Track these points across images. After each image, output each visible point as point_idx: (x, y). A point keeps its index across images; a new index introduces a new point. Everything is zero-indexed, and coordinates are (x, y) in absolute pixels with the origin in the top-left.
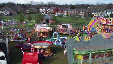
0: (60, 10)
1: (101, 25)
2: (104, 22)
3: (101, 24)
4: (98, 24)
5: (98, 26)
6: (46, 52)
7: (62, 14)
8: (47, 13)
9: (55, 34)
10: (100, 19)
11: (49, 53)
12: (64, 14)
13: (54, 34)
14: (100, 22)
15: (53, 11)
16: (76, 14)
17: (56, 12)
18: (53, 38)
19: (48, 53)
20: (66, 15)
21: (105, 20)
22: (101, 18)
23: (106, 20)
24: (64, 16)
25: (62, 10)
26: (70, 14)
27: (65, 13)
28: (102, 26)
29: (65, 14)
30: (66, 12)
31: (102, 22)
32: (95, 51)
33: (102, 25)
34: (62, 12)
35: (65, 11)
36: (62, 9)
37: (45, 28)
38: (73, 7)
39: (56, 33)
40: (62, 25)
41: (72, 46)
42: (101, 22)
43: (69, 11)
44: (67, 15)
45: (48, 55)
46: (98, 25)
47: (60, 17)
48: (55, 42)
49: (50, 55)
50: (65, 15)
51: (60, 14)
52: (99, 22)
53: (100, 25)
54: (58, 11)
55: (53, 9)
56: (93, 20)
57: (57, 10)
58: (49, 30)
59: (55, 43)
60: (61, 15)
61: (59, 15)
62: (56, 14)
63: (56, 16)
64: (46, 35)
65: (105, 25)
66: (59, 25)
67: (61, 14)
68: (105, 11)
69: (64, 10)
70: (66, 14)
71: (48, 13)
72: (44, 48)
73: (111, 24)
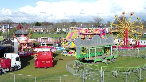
0: (23, 27)
1: (81, 35)
2: (84, 32)
10: (79, 30)
15: (16, 28)
17: (19, 29)
21: (84, 30)
22: (81, 29)
26: (36, 31)
30: (31, 29)
31: (82, 33)
38: (37, 24)
46: (78, 35)
52: (79, 33)
54: (21, 28)
55: (16, 26)
56: (71, 32)
65: (85, 34)
69: (29, 27)
73: (91, 33)
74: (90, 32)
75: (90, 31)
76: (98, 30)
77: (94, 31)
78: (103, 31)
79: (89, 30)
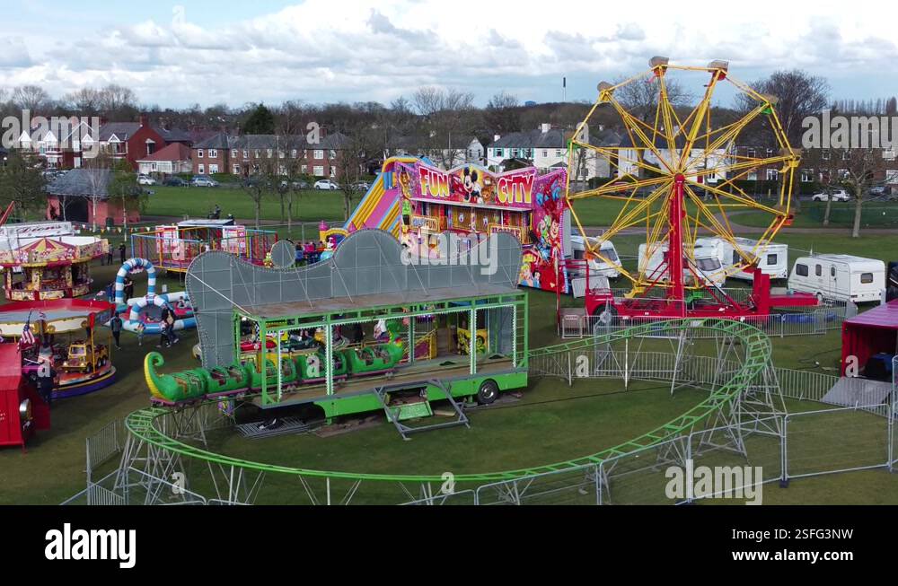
0: (168, 143)
1: (425, 214)
2: (440, 192)
3: (425, 203)
4: (410, 208)
5: (407, 220)
6: (74, 361)
7: (185, 170)
8: (77, 161)
9: (135, 272)
10: (415, 176)
11: (89, 365)
12: (201, 166)
13: (122, 272)
14: (418, 191)
15: (120, 147)
16: (282, 171)
17: (144, 157)
18: (118, 300)
19: (82, 365)
20: (215, 176)
21: (442, 180)
22: (424, 172)
23: (449, 180)
24: (197, 181)
25: (183, 142)
26: (246, 167)
27: (207, 162)
28: (432, 215)
29: (207, 168)
30: (213, 153)
31: (429, 196)
32: (354, 315)
33: (428, 211)
34: (182, 158)
35: (206, 149)
36: (187, 135)
37: (60, 243)
38: (260, 120)
39: (138, 266)
40: (181, 224)
41: (226, 293)
42: (424, 193)
43: (236, 146)
44: (224, 176)
45: (88, 377)
46: (405, 213)
47: (171, 189)
48: (133, 314)
49: (97, 376)
50: (207, 176)
51: (170, 171)
52: (415, 196)
53: (419, 213)
54: (154, 148)
55: (119, 136)
56: (382, 192)
57: (149, 141)
58: (90, 252)
59: (132, 322)
60: (182, 175)
61: (166, 175)
62: (145, 169)
63: (143, 181)
64: (70, 284)
65: (446, 207)
66: (158, 228)
67: (178, 169)
68: (476, 146)
69: (201, 139)
70: (214, 168)
71: (84, 164)
72: (61, 334)
73: (480, 203)
74: (475, 194)
75: (477, 187)
76: (518, 180)
77: (496, 190)
78: (548, 187)
79: (468, 178)
